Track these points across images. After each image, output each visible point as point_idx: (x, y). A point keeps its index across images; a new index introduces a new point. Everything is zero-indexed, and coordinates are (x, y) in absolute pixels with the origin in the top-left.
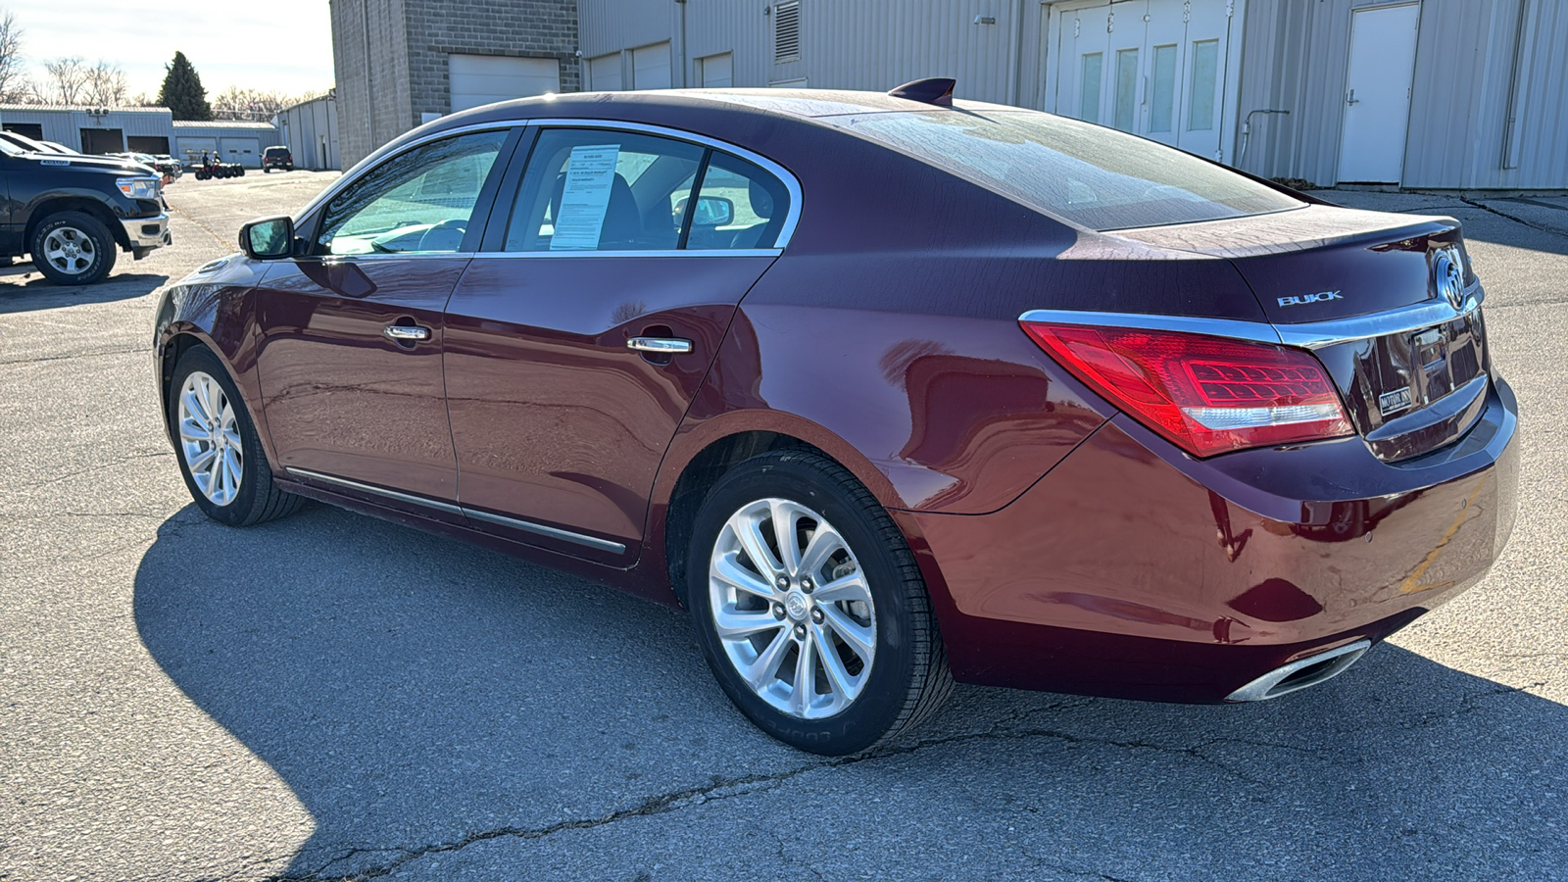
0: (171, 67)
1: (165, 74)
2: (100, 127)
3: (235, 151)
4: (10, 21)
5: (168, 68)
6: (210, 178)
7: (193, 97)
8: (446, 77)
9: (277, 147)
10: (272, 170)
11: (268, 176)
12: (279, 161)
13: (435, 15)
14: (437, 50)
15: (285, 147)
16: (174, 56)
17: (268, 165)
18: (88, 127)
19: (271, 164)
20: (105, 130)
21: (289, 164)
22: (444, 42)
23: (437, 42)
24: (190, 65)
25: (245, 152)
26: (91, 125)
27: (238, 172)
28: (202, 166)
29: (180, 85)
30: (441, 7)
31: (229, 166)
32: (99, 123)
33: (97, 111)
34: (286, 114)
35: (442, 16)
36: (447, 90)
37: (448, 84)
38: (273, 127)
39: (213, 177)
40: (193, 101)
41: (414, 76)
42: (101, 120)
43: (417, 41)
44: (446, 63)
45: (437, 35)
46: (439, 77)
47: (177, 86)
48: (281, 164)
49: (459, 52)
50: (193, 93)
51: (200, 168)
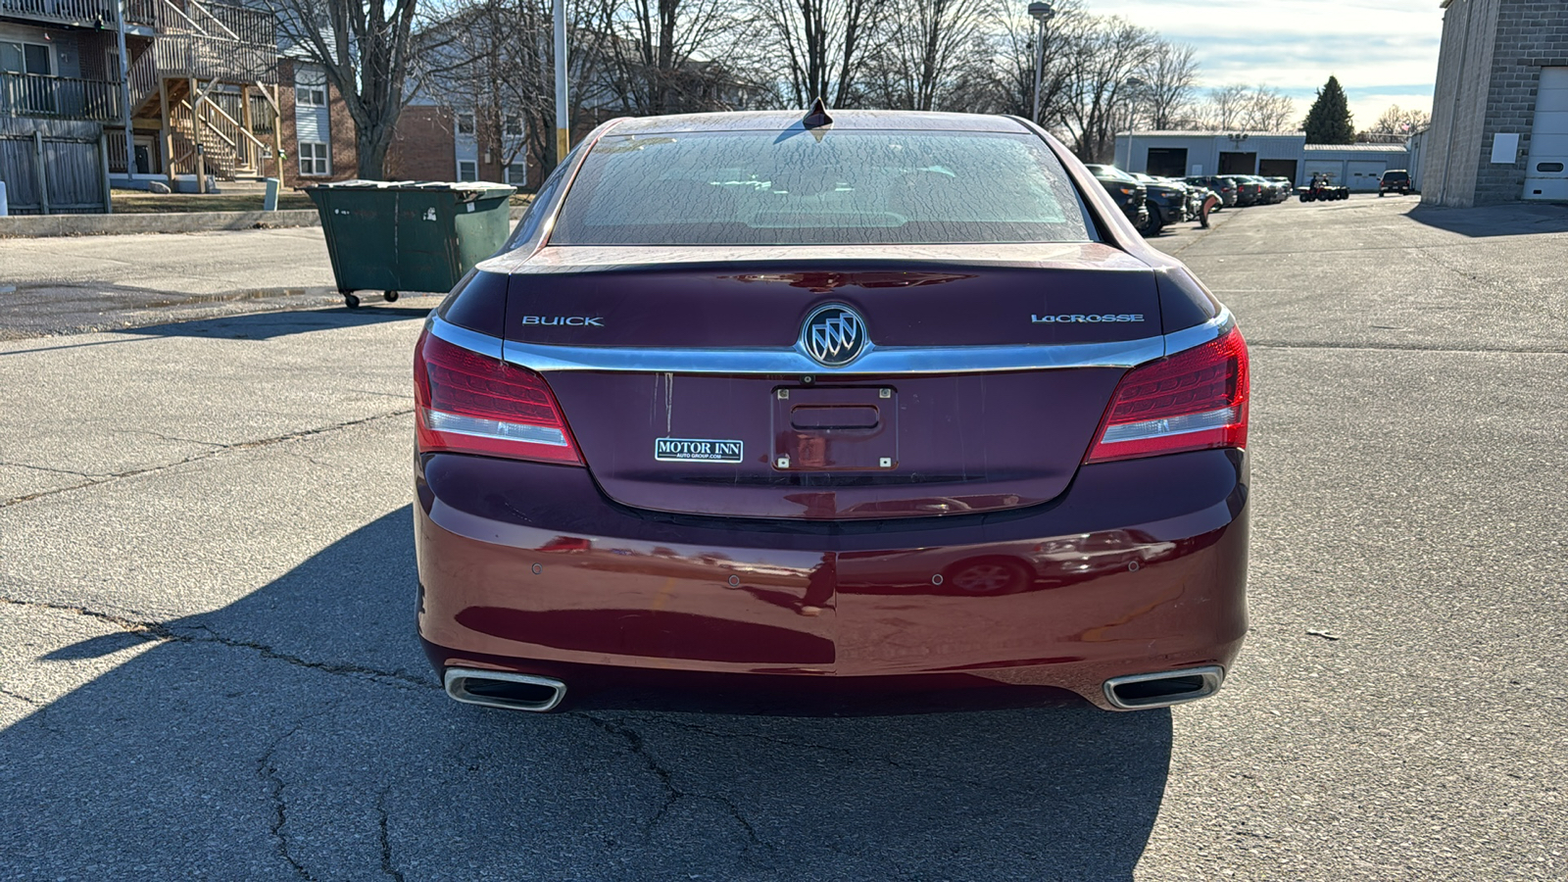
0: (1321, 92)
1: (1315, 99)
2: (1237, 151)
3: (1360, 175)
4: (1191, 54)
5: (1319, 93)
6: (1314, 200)
7: (1336, 121)
8: (1534, 93)
9: (1396, 171)
10: (1385, 195)
11: (1382, 199)
12: (1395, 185)
13: (1534, 24)
14: (1529, 63)
15: (1405, 171)
16: (1327, 81)
17: (1383, 189)
18: (1227, 151)
19: (1387, 188)
20: (1242, 154)
21: (1405, 188)
22: (1539, 54)
23: (1529, 55)
24: (1340, 89)
25: (1370, 175)
26: (1230, 149)
27: (1342, 194)
28: (1308, 188)
29: (1326, 110)
30: (1543, 16)
31: (1334, 188)
32: (1237, 147)
33: (1238, 136)
34: (1419, 136)
35: (1543, 25)
36: (1532, 108)
37: (1535, 101)
38: (1405, 150)
39: (1317, 200)
40: (1336, 125)
41: (1493, 93)
42: (1240, 144)
43: (1506, 54)
44: (1536, 78)
45: (1532, 47)
46: (1525, 93)
47: (1323, 110)
48: (1396, 188)
49: (1555, 64)
50: (1337, 117)
51: (1305, 191)
